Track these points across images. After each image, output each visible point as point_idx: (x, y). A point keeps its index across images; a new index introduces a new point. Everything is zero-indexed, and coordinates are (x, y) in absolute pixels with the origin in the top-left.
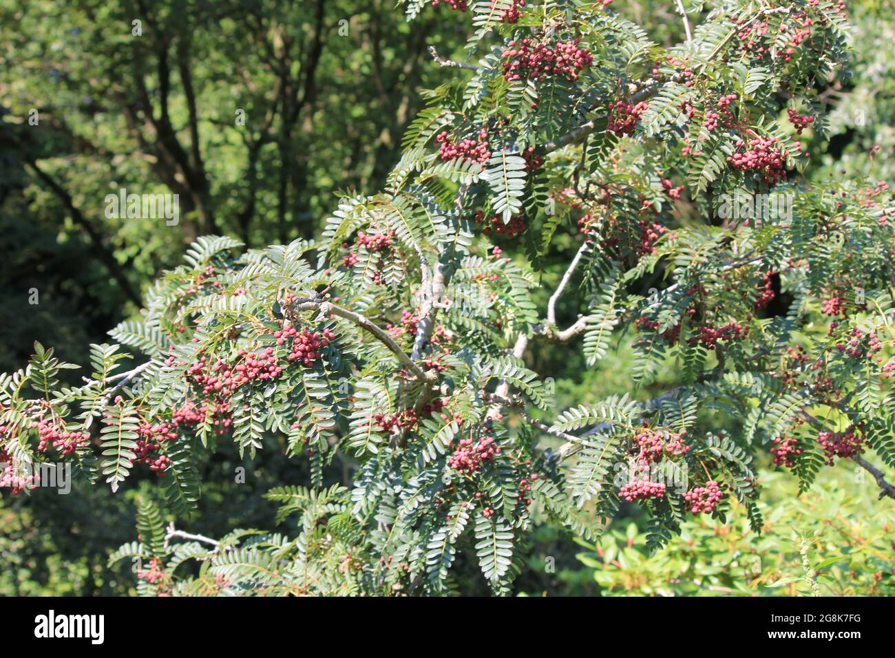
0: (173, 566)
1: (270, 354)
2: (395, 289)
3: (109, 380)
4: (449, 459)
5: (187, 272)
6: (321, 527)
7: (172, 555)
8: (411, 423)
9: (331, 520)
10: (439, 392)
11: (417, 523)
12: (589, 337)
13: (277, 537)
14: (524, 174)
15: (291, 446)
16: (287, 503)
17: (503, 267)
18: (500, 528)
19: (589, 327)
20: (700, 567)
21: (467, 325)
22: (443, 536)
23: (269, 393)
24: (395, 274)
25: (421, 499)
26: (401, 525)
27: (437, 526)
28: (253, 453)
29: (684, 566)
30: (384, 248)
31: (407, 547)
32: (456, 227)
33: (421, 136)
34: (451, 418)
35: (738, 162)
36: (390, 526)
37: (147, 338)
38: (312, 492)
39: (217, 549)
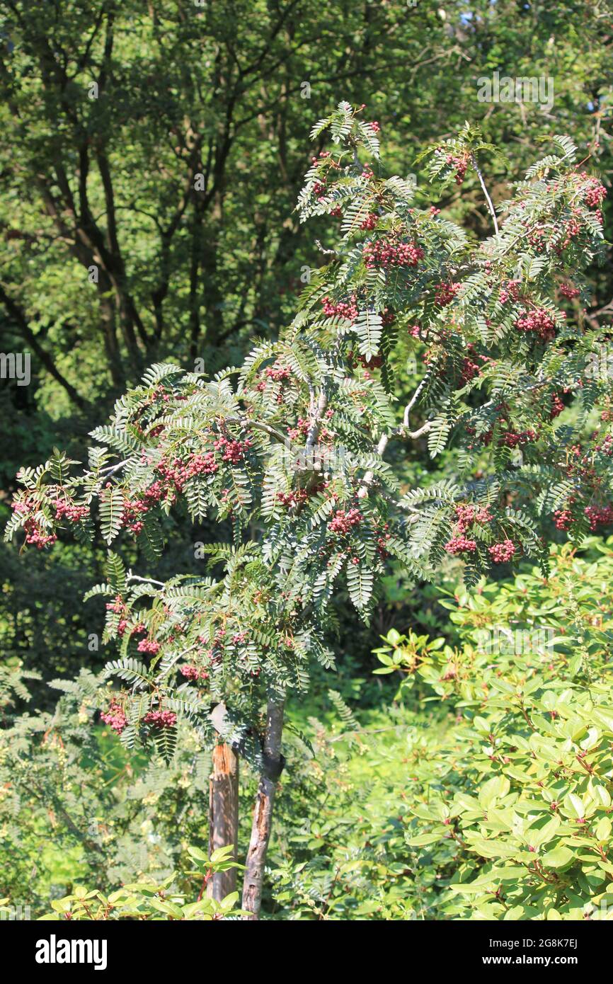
0: (132, 600)
1: (212, 456)
2: (292, 407)
3: (101, 471)
4: (329, 524)
5: (144, 389)
6: (240, 572)
7: (132, 592)
8: (304, 499)
9: (247, 566)
10: (323, 477)
11: (308, 569)
12: (432, 437)
13: (208, 580)
14: (381, 328)
15: (220, 514)
16: (215, 555)
17: (371, 386)
18: (364, 572)
19: (433, 430)
20: (532, 610)
21: (344, 429)
22: (325, 577)
23: (210, 481)
24: (292, 396)
25: (310, 552)
26: (296, 569)
27: (321, 570)
28: (201, 520)
29: (518, 609)
30: (284, 379)
31: (300, 585)
32: (335, 364)
33: (310, 299)
34: (331, 496)
35: (521, 326)
36: (289, 571)
37: (117, 437)
38: (233, 548)
39: (163, 589)
